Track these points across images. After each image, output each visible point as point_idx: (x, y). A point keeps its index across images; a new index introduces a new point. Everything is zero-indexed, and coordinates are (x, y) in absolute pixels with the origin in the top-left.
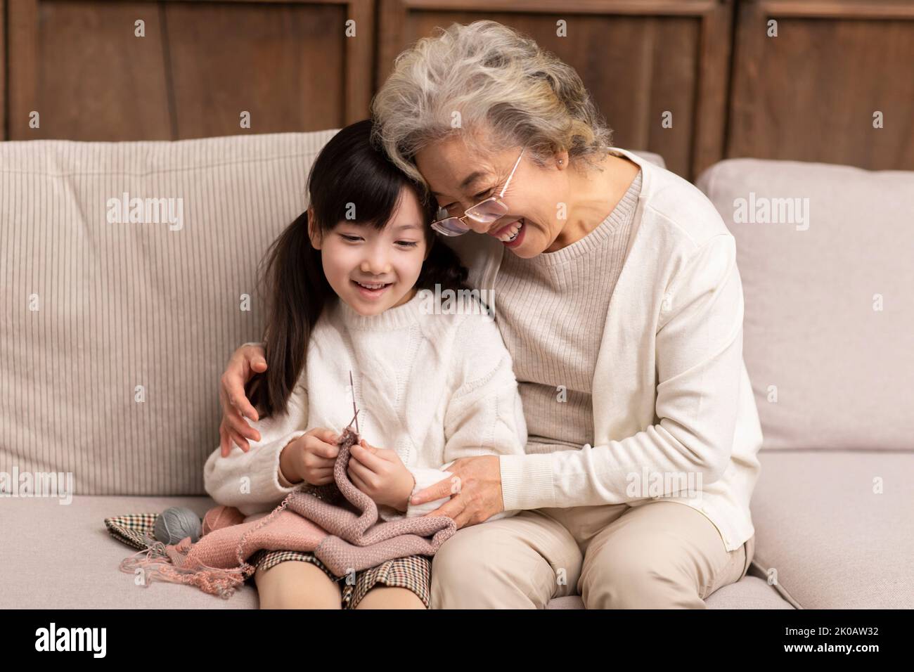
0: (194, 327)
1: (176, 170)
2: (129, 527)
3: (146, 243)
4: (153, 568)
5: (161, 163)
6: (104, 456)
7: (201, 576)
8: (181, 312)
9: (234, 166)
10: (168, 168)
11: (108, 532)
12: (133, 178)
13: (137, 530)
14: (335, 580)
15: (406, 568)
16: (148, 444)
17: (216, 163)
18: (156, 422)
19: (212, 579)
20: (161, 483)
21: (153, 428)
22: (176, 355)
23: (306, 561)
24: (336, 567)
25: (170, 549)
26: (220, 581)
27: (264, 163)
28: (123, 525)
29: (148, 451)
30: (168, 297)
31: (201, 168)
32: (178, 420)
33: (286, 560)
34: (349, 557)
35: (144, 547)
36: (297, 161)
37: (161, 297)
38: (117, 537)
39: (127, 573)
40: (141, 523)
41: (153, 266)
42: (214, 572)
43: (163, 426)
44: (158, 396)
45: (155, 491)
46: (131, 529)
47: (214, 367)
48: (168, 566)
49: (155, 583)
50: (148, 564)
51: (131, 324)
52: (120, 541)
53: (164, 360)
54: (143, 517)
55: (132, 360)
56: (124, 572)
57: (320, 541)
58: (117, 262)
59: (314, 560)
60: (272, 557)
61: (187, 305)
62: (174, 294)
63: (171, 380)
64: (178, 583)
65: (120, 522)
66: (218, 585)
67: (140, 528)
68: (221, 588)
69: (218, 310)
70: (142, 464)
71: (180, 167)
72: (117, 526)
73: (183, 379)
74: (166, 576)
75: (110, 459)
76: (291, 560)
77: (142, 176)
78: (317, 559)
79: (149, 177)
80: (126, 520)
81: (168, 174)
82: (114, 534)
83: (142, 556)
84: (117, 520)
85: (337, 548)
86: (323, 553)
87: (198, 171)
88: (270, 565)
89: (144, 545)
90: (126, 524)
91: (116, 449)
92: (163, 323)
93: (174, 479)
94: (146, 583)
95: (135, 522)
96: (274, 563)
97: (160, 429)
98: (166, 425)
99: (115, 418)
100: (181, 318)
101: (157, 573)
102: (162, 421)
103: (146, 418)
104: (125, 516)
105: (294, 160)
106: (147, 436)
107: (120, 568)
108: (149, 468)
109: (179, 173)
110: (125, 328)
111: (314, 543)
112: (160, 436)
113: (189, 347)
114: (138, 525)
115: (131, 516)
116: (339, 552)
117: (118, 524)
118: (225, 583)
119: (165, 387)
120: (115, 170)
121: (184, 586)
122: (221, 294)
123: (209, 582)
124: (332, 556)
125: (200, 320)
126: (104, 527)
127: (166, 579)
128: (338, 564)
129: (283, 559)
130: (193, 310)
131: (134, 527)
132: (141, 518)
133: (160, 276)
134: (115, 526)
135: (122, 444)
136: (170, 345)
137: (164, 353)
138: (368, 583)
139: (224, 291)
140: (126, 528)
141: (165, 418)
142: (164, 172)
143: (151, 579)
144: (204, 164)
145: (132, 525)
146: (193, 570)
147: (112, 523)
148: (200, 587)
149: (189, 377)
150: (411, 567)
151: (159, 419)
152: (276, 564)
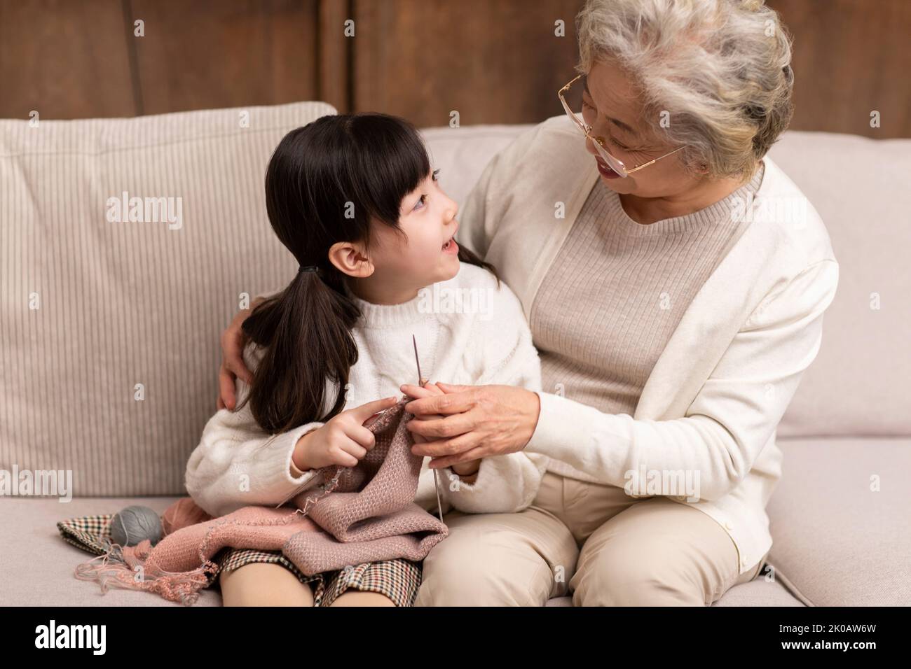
0: (155, 315)
1: (133, 148)
2: (84, 530)
3: (101, 226)
4: (110, 574)
5: (117, 141)
6: (61, 454)
7: (162, 582)
8: (140, 299)
9: (194, 143)
10: (124, 146)
11: (62, 537)
12: (87, 157)
13: (93, 532)
14: (304, 581)
15: (384, 571)
16: (108, 442)
17: (175, 139)
18: (117, 418)
19: (173, 584)
20: (124, 483)
21: (113, 423)
22: (136, 346)
23: (273, 562)
24: (305, 565)
25: (127, 552)
26: (182, 586)
27: (227, 139)
28: (78, 528)
29: (108, 449)
30: (126, 284)
31: (159, 145)
32: (140, 415)
33: (251, 562)
34: (319, 555)
35: (102, 552)
36: (262, 137)
37: (119, 283)
38: (71, 542)
39: (83, 580)
40: (96, 525)
41: (110, 251)
42: (174, 577)
43: (123, 422)
44: (118, 390)
45: (117, 492)
46: (87, 532)
47: (177, 357)
48: (127, 571)
49: (113, 590)
50: (105, 570)
51: (87, 313)
52: (75, 547)
53: (123, 351)
54: (98, 518)
55: (89, 352)
56: (79, 579)
57: (289, 538)
58: (70, 246)
59: (282, 559)
60: (236, 559)
61: (146, 291)
62: (132, 280)
63: (131, 372)
64: (136, 590)
65: (75, 525)
66: (180, 591)
67: (96, 530)
68: (183, 594)
69: (180, 296)
70: (102, 463)
71: (136, 145)
72: (71, 528)
73: (144, 370)
74: (124, 582)
75: (68, 458)
76: (256, 562)
77: (96, 155)
78: (286, 558)
79: (104, 156)
80: (80, 522)
81: (124, 153)
82: (69, 538)
83: (98, 562)
84: (71, 523)
85: (307, 545)
86: (291, 550)
87: (156, 149)
88: (233, 567)
89: (102, 550)
90: (80, 527)
91: (74, 448)
92: (121, 310)
93: (137, 480)
94: (102, 590)
95: (90, 525)
96: (238, 564)
97: (121, 425)
98: (127, 421)
99: (72, 414)
100: (141, 307)
101: (113, 579)
102: (123, 417)
103: (106, 413)
104: (79, 519)
105: (258, 134)
106: (107, 433)
107: (74, 575)
108: (110, 467)
109: (136, 151)
110: (81, 318)
111: (283, 539)
112: (121, 432)
113: (150, 336)
114: (93, 527)
115: (85, 519)
116: (309, 549)
117: (72, 526)
118: (188, 588)
119: (124, 380)
120: (67, 150)
121: (144, 593)
122: (183, 279)
123: (171, 588)
124: (301, 553)
125: (161, 306)
126: (57, 531)
127: (123, 585)
128: (307, 563)
129: (248, 560)
130: (154, 296)
131: (90, 530)
132: (96, 520)
133: (117, 260)
134: (69, 529)
135: (81, 443)
136: (129, 335)
137: (123, 343)
138: (340, 587)
139: (186, 277)
140: (81, 531)
141: (126, 413)
142: (120, 150)
143: (108, 586)
144: (162, 141)
145: (87, 527)
146: (152, 576)
147: (66, 526)
148: (161, 594)
149: (151, 369)
150: (390, 569)
151: (120, 414)
152: (240, 566)
